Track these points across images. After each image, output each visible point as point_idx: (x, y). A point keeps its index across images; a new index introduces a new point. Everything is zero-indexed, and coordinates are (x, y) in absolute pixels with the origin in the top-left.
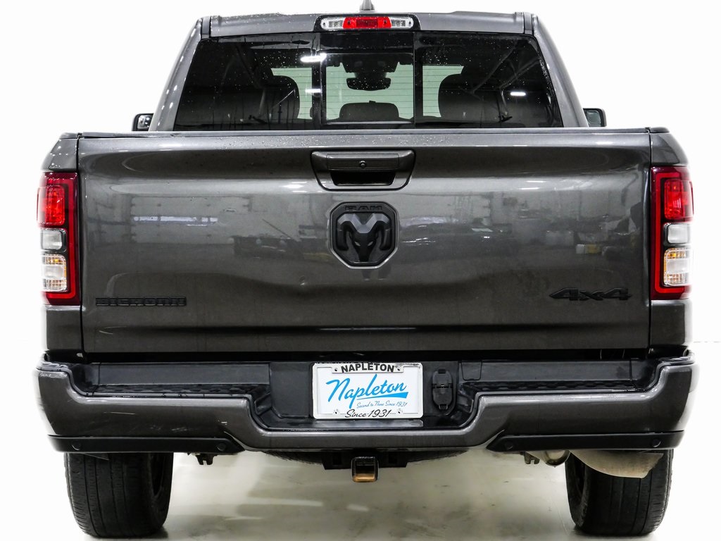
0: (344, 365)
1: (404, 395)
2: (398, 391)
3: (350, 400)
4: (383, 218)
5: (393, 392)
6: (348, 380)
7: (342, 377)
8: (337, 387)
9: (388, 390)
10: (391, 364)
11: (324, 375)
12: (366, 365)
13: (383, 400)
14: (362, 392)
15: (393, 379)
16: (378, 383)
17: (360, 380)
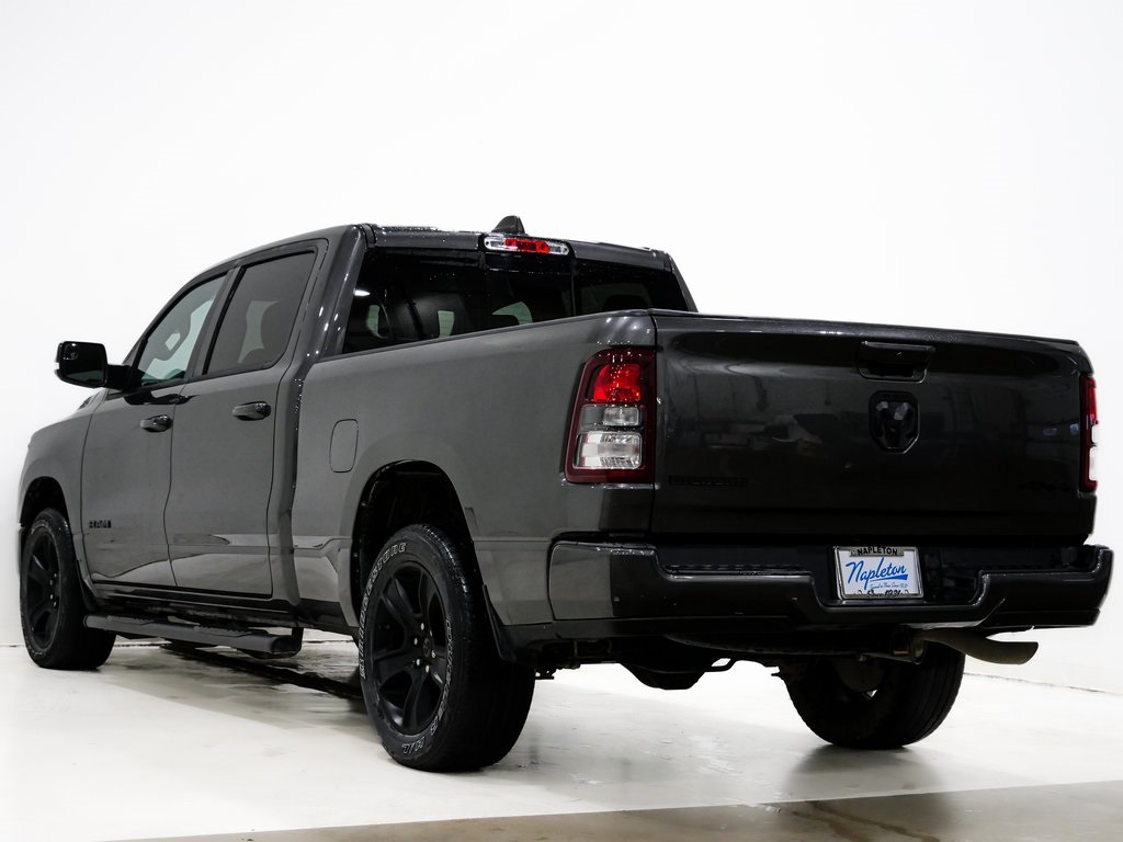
0: (859, 548)
1: (905, 577)
2: (900, 574)
3: (864, 581)
5: (897, 574)
6: (862, 562)
7: (857, 560)
8: (855, 568)
9: (893, 573)
10: (895, 548)
11: (844, 556)
12: (876, 548)
13: (890, 582)
14: (874, 574)
15: (896, 562)
16: (885, 565)
17: (871, 563)
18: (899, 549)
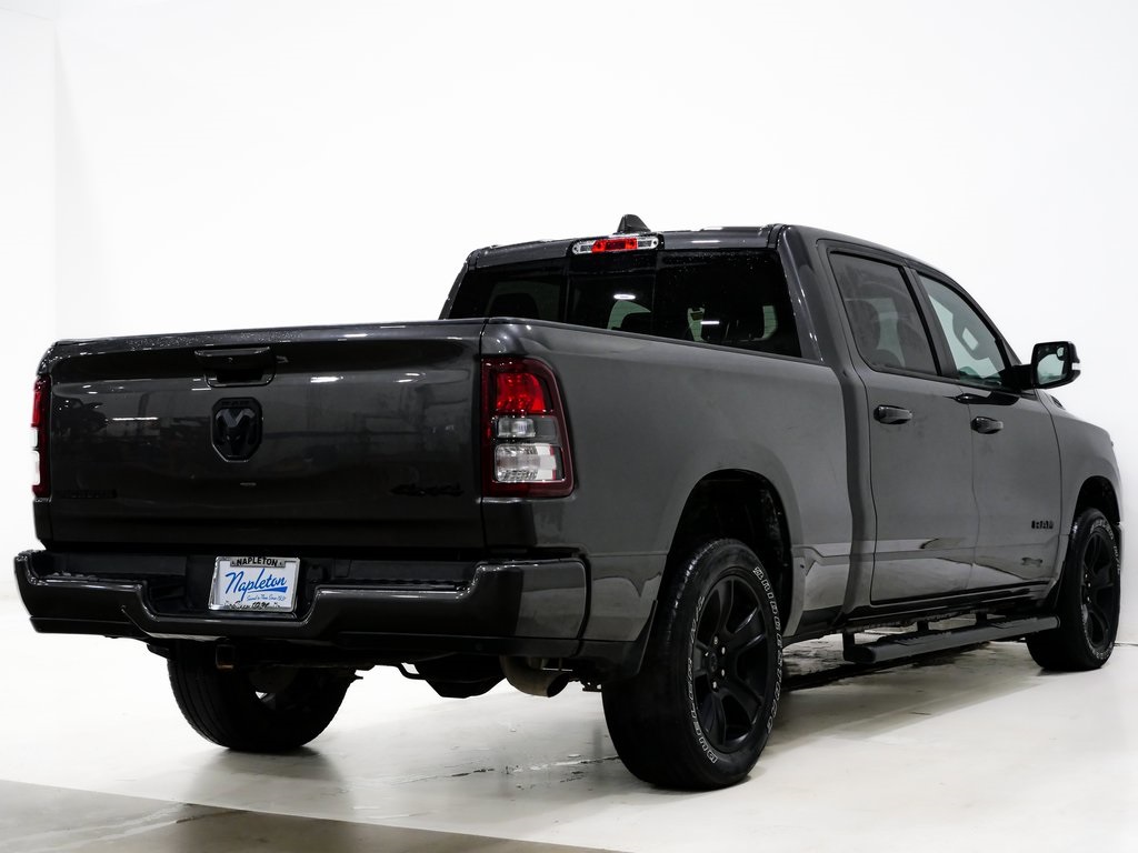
0: (239, 558)
1: (284, 590)
2: (280, 586)
3: (242, 592)
4: (249, 413)
5: (276, 586)
6: (242, 573)
7: (237, 570)
8: (234, 578)
9: (272, 585)
10: (276, 559)
11: (224, 567)
12: (256, 559)
13: (267, 594)
14: (252, 585)
15: (276, 573)
16: (265, 577)
17: (251, 573)
18: (280, 560)
